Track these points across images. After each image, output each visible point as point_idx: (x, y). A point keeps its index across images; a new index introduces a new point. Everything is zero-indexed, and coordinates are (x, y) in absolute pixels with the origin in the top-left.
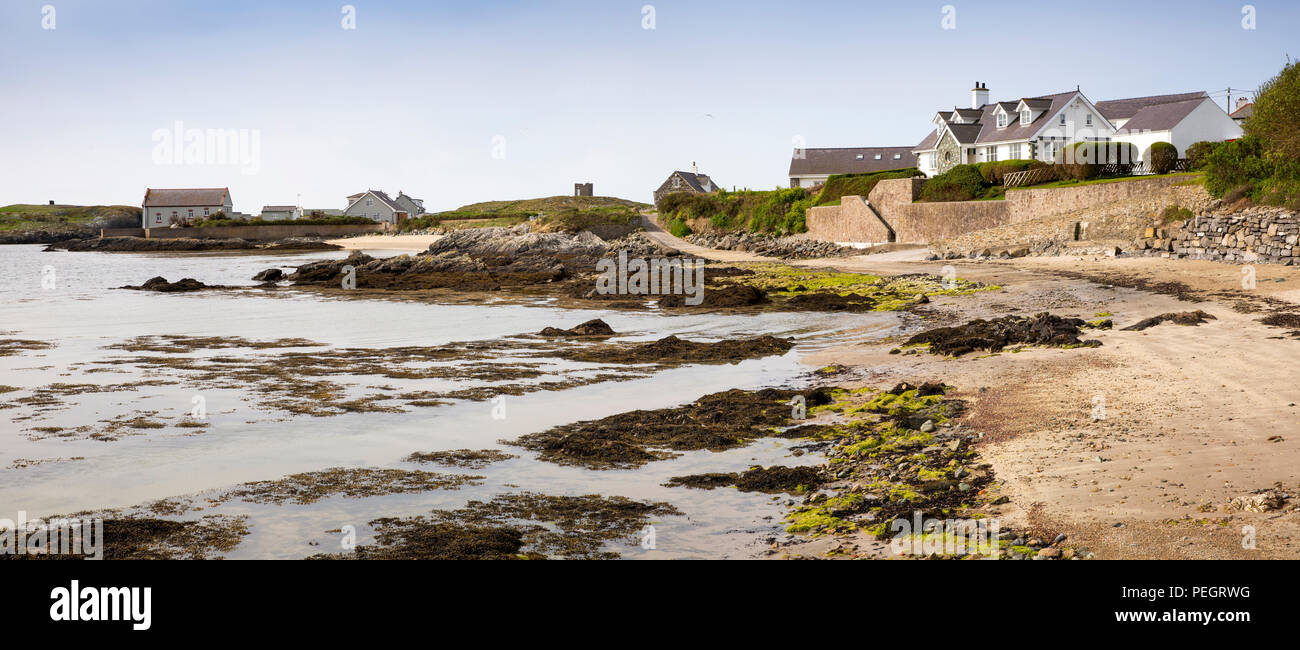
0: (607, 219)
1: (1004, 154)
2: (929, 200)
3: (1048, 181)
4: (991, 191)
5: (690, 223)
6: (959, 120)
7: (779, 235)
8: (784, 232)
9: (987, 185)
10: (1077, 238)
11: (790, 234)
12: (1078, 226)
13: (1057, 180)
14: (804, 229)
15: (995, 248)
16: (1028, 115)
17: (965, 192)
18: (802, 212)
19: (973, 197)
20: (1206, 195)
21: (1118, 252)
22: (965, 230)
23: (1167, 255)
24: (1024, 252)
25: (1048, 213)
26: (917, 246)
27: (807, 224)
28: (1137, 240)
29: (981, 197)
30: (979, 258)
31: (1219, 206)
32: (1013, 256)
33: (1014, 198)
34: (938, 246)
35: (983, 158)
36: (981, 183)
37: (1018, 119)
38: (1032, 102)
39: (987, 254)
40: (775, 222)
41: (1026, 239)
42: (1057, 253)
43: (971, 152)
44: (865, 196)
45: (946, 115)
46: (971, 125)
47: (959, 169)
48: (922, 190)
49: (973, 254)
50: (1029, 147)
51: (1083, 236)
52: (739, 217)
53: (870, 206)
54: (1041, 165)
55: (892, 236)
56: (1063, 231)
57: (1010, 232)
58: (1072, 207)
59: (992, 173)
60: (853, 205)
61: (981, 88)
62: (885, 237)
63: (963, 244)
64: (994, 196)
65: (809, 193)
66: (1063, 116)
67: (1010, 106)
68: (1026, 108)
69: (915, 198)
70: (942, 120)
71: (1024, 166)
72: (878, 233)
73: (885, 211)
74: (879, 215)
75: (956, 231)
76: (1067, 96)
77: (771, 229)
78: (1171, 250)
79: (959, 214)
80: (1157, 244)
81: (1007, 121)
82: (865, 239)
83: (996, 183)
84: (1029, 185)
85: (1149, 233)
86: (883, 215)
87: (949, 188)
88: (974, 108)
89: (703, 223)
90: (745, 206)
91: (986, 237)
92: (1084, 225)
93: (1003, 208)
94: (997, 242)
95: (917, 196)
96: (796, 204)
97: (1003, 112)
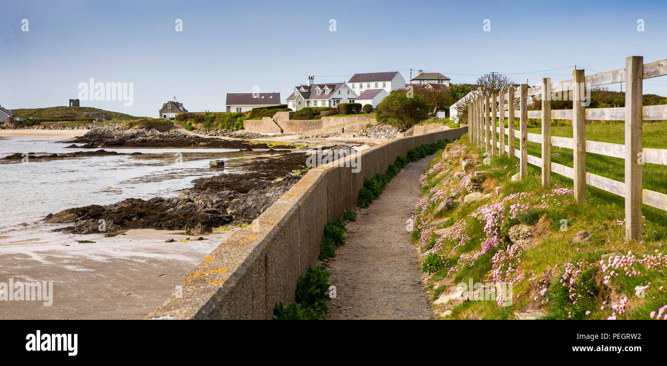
0: (161, 124)
1: (320, 104)
2: (295, 119)
3: (335, 114)
4: (316, 116)
5: (194, 125)
6: (303, 90)
7: (233, 130)
8: (235, 129)
9: (314, 115)
10: (343, 132)
11: (237, 130)
12: (343, 128)
13: (337, 114)
14: (243, 128)
15: (319, 135)
16: (328, 90)
17: (308, 117)
18: (242, 121)
19: (310, 119)
20: (376, 121)
21: (354, 136)
22: (308, 130)
23: (365, 137)
24: (328, 136)
25: (334, 125)
26: (293, 135)
27: (244, 126)
28: (359, 133)
29: (313, 119)
30: (314, 138)
31: (378, 124)
32: (325, 137)
33: (324, 119)
34: (301, 134)
35: (312, 105)
36: (313, 114)
37: (324, 91)
38: (330, 86)
39: (317, 137)
40: (230, 126)
41: (328, 132)
42: (338, 137)
43: (308, 102)
44: (272, 117)
45: (299, 88)
46: (308, 92)
47: (305, 109)
48: (293, 116)
49: (313, 137)
50: (328, 102)
51: (345, 132)
52: (215, 123)
53: (273, 120)
54: (332, 109)
55: (282, 131)
56: (339, 130)
57: (324, 130)
58: (342, 123)
59: (316, 111)
60: (267, 120)
61: (311, 78)
62: (280, 131)
63: (309, 133)
64: (317, 119)
65: (243, 115)
66: (339, 91)
67: (322, 86)
68: (327, 88)
69: (290, 119)
70: (297, 90)
71: (327, 109)
72: (277, 130)
73: (279, 122)
74: (277, 124)
75: (305, 130)
76: (341, 84)
77: (229, 128)
78: (367, 136)
79: (306, 124)
80: (364, 134)
81: (321, 92)
82: (272, 132)
83: (317, 114)
84: (329, 115)
85: (362, 131)
86: (278, 124)
87: (302, 115)
88: (308, 86)
89: (199, 125)
90: (216, 119)
91: (317, 132)
92: (345, 129)
93: (321, 122)
94: (320, 133)
95: (291, 118)
96: (239, 119)
97: (319, 89)
